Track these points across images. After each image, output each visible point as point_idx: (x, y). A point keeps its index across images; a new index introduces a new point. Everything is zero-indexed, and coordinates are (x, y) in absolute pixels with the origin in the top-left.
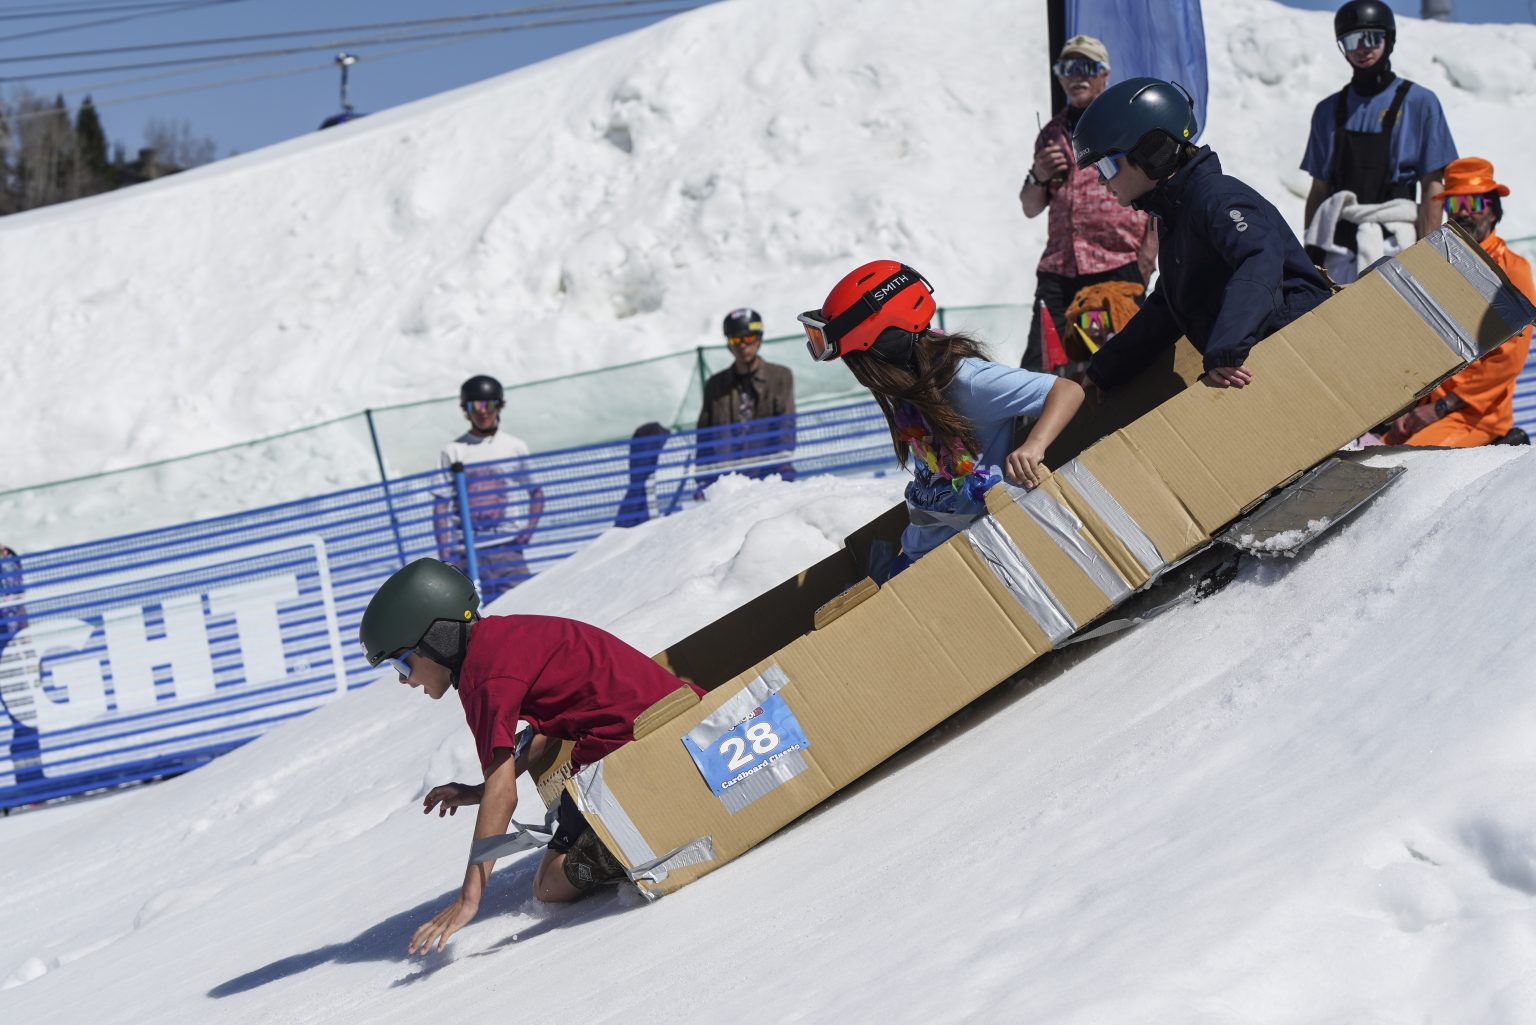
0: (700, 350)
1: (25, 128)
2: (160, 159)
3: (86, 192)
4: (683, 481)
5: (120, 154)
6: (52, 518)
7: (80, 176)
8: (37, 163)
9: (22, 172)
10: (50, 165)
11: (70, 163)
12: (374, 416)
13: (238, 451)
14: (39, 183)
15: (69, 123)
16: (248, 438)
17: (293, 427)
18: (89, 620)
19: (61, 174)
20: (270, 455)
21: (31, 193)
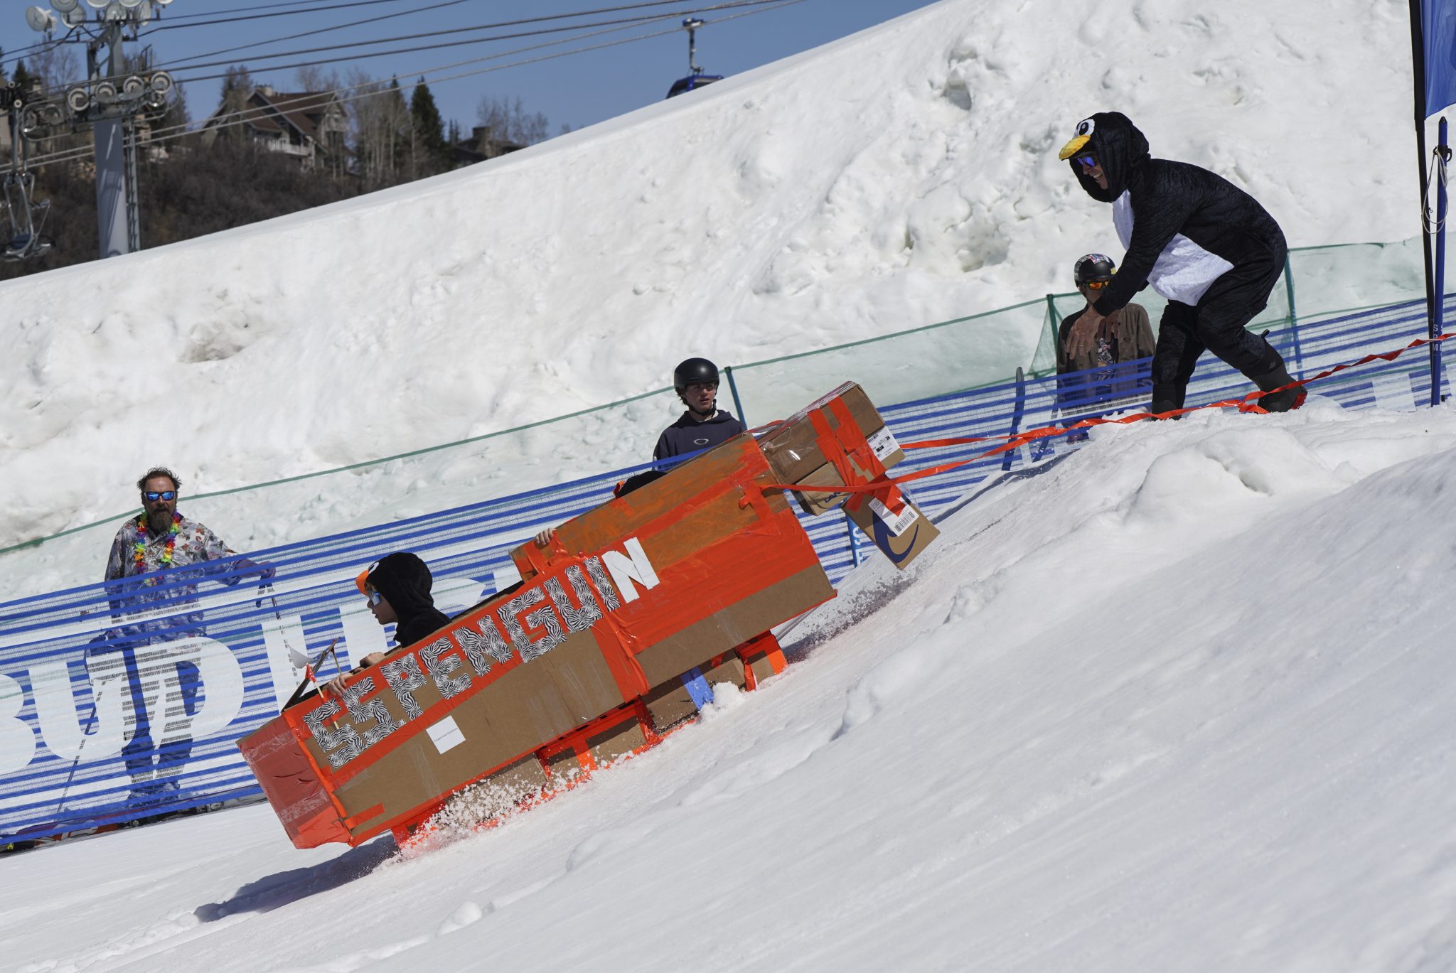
0: (1050, 298)
1: (362, 111)
2: (495, 136)
3: (423, 173)
4: (1052, 424)
5: (455, 133)
6: (421, 484)
7: (417, 156)
8: (376, 145)
9: (360, 154)
10: (387, 146)
11: (407, 143)
12: (733, 372)
13: (599, 413)
14: (377, 165)
15: (404, 105)
16: (609, 402)
17: (651, 389)
18: (480, 579)
19: (398, 154)
20: (631, 416)
21: (370, 174)
